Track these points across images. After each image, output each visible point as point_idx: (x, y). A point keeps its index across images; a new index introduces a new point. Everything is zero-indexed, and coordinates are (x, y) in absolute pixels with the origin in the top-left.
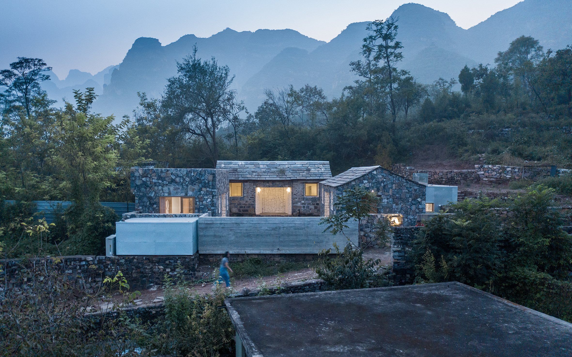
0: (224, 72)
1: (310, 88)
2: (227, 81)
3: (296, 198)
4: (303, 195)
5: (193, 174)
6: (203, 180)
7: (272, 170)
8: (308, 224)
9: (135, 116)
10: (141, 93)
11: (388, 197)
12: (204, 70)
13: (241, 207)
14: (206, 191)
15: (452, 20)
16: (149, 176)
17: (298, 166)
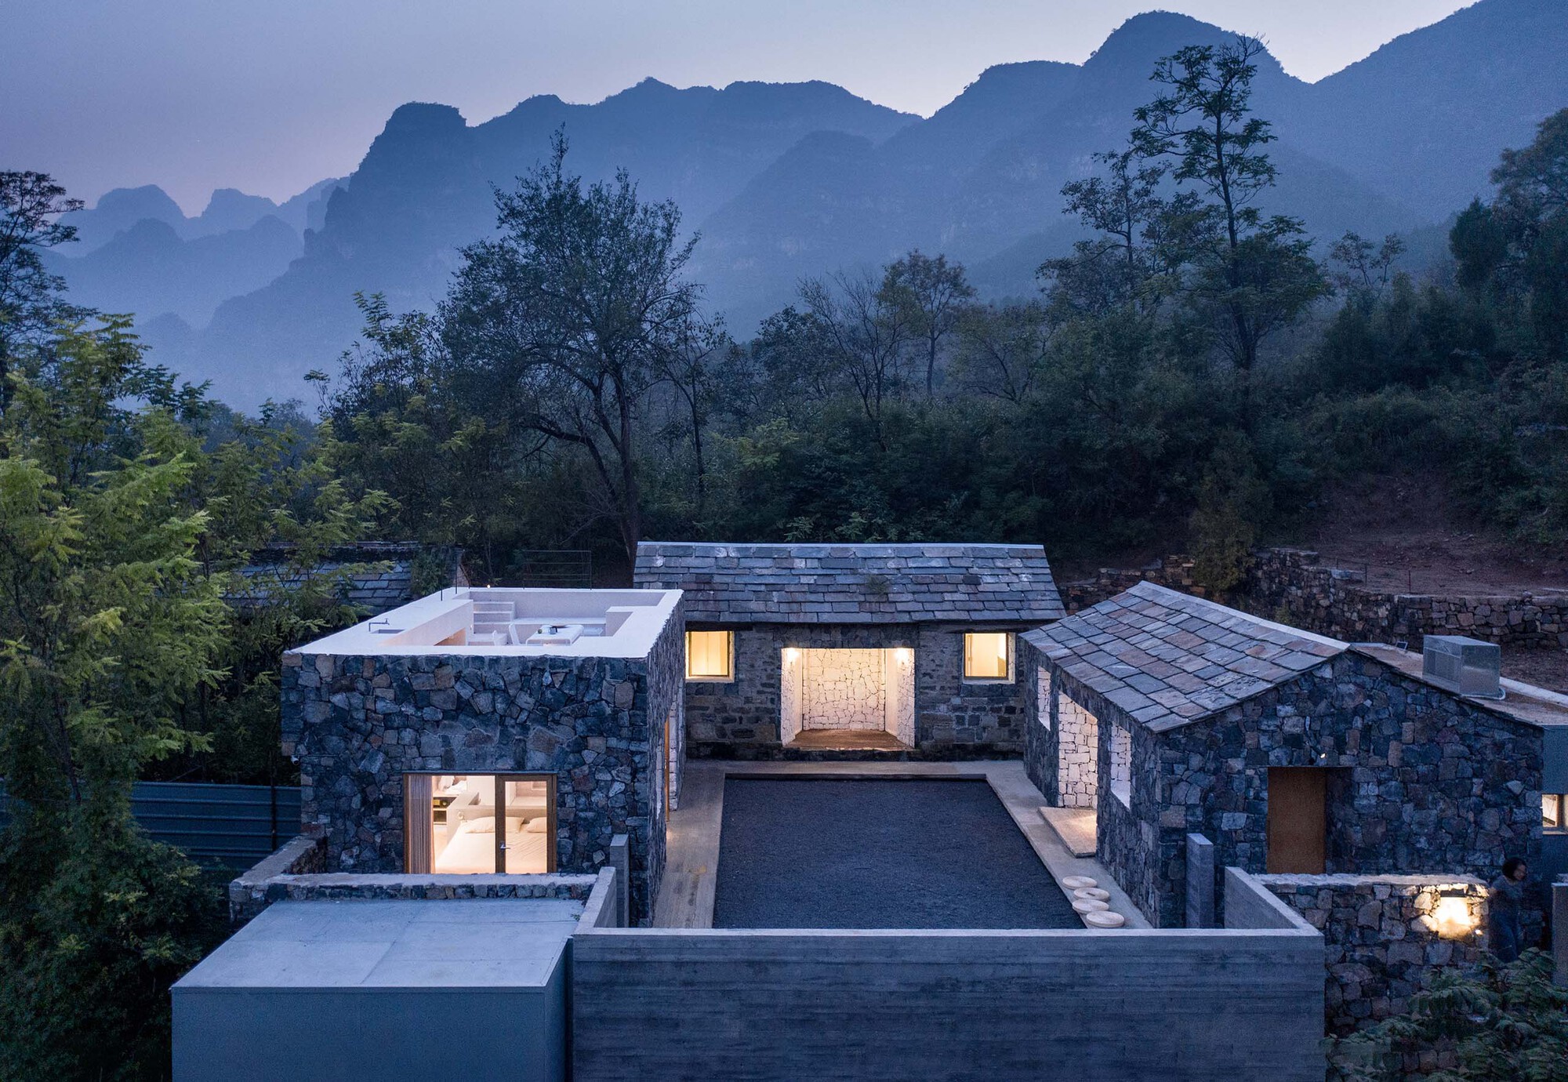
0: (661, 222)
1: (925, 262)
2: (671, 255)
3: (933, 688)
4: (958, 678)
5: (547, 679)
6: (593, 703)
7: (841, 580)
8: (1089, 967)
9: (348, 373)
10: (366, 295)
11: (1384, 775)
12: (590, 215)
13: (727, 720)
14: (603, 750)
15: (1273, 59)
16: (361, 686)
17: (934, 563)
